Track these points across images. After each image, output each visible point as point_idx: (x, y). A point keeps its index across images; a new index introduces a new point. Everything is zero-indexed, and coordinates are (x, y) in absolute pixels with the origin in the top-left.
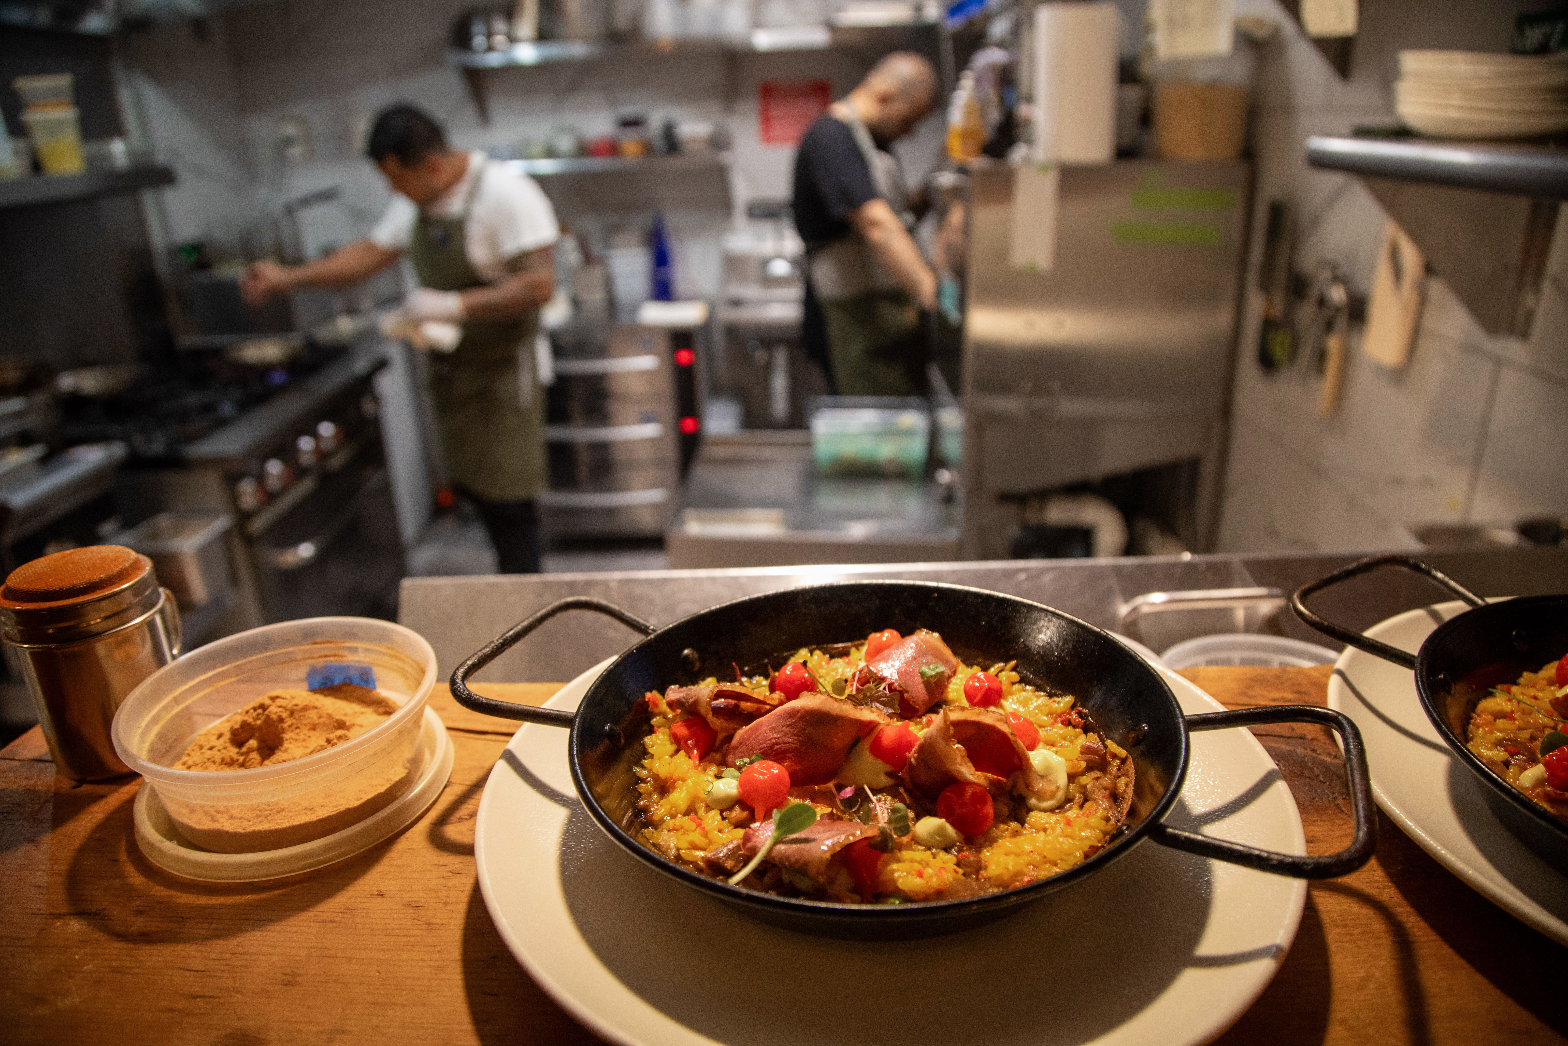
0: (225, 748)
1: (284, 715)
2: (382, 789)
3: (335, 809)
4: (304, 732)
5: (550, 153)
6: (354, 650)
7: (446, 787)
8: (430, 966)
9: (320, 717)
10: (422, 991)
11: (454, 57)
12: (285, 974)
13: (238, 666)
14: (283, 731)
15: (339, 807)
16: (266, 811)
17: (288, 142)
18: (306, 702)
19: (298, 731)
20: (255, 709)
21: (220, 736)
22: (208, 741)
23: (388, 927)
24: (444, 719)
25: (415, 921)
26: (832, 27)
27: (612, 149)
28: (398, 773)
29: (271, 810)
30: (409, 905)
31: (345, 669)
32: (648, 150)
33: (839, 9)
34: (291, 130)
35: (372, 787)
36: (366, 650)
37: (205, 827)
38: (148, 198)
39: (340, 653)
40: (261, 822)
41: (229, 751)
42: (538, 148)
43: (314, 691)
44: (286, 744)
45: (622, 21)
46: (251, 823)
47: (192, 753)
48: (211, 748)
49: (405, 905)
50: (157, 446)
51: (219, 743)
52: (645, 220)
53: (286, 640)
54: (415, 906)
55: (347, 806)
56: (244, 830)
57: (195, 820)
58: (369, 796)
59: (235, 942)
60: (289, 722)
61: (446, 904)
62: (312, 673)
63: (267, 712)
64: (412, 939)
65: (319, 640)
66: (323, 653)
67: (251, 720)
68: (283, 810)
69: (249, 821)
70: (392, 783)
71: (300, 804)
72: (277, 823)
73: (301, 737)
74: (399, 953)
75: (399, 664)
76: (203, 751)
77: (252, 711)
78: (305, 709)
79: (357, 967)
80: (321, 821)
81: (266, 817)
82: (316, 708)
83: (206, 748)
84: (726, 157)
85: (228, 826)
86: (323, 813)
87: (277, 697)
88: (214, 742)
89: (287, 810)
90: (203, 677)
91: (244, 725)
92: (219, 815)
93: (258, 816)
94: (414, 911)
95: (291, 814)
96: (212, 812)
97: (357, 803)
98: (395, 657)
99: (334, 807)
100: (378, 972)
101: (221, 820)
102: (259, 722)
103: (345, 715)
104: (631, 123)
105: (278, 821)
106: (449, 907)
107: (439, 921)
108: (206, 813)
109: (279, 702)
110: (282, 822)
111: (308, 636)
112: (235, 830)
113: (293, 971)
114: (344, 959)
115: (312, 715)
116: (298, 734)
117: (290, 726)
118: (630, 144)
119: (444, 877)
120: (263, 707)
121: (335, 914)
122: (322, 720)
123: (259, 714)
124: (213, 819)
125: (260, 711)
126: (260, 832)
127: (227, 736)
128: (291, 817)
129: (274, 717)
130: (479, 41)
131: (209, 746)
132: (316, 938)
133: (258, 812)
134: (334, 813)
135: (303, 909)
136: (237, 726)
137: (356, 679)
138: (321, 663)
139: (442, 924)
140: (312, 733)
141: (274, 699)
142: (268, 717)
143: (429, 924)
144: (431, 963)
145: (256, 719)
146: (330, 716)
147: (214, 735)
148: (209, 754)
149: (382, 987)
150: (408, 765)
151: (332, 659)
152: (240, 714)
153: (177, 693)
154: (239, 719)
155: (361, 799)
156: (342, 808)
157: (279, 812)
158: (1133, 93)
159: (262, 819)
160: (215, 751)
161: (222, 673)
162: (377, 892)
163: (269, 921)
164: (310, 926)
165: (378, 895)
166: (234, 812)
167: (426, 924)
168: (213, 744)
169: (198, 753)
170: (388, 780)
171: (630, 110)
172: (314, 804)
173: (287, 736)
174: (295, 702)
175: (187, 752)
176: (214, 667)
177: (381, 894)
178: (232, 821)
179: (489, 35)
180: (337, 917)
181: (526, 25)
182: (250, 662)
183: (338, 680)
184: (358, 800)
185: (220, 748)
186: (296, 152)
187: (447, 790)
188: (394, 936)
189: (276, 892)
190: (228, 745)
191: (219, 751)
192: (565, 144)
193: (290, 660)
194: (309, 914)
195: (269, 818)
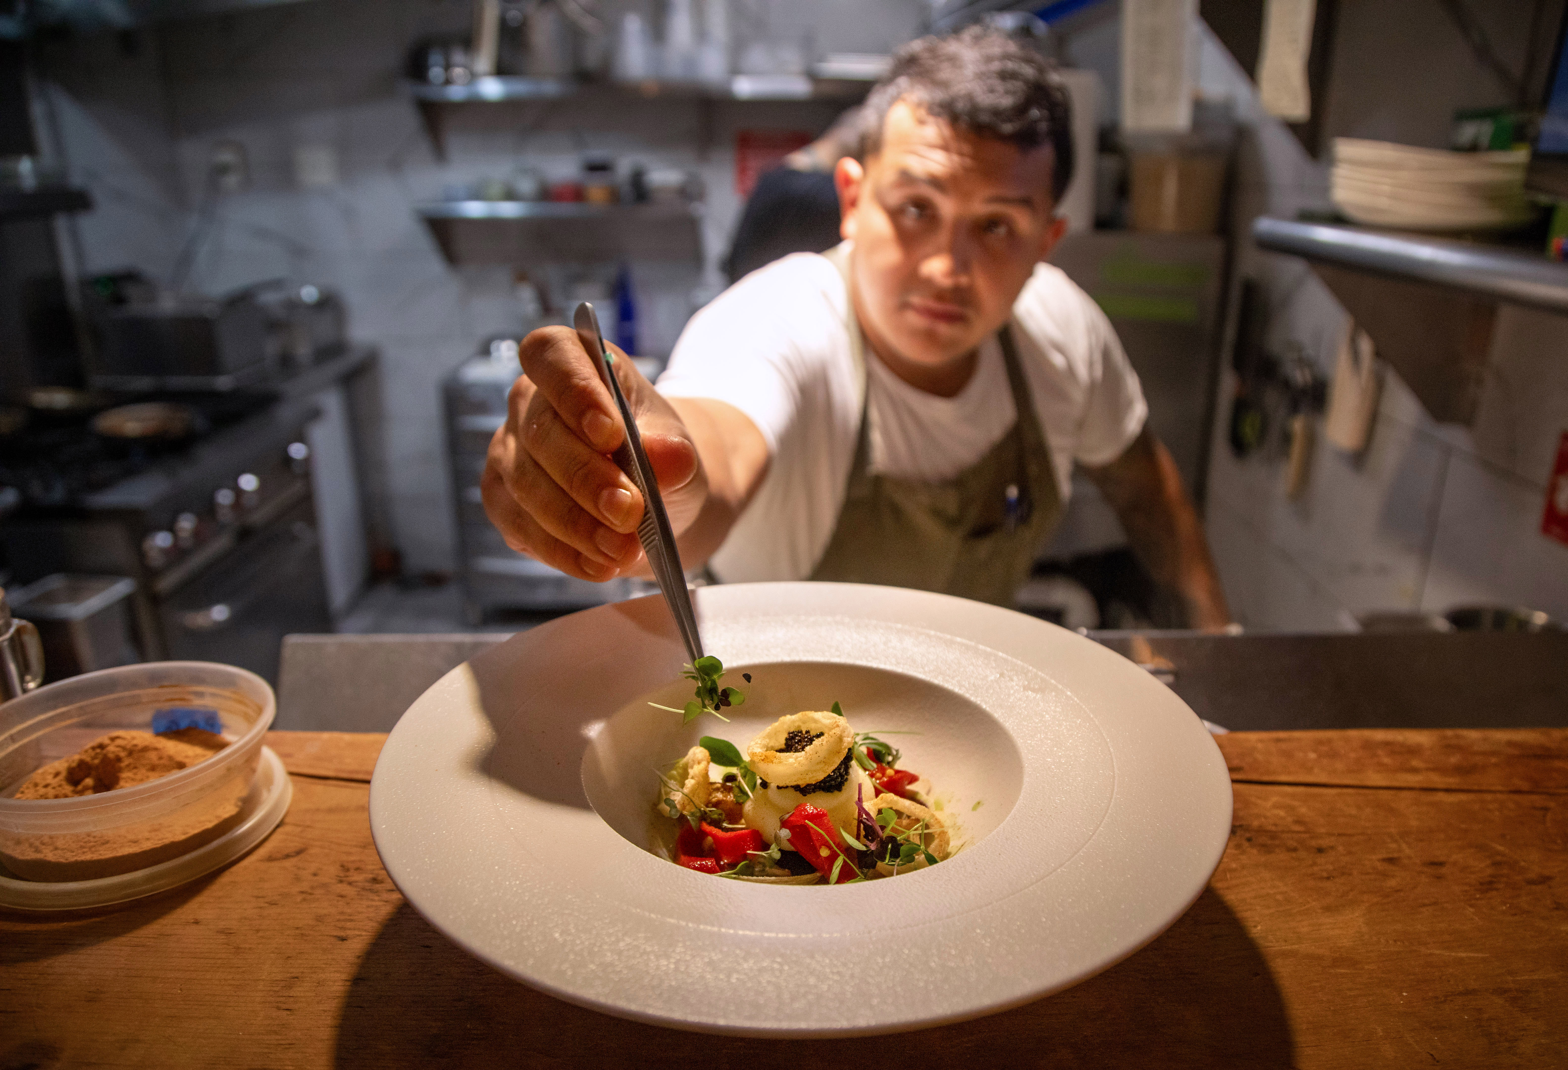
0: (60, 786)
1: (122, 754)
2: (210, 825)
3: (160, 842)
4: (143, 772)
5: (510, 196)
6: (200, 695)
7: (278, 826)
8: (230, 985)
9: (160, 758)
10: (219, 1006)
11: (408, 89)
12: (90, 992)
13: (81, 708)
14: (120, 770)
15: (164, 841)
16: (90, 842)
17: (223, 170)
18: (146, 743)
19: (135, 771)
20: (93, 748)
21: (57, 774)
22: (44, 779)
23: (197, 950)
24: (286, 764)
25: (225, 946)
26: (813, 76)
27: (577, 194)
28: (229, 810)
29: (95, 842)
30: (221, 932)
31: (190, 713)
32: (615, 196)
33: (822, 59)
34: (227, 157)
35: (200, 822)
36: (213, 695)
37: (29, 858)
38: (61, 224)
39: (187, 697)
40: (84, 853)
41: (63, 789)
42: (496, 189)
43: (158, 734)
44: (122, 783)
45: (592, 58)
46: (74, 854)
47: (26, 791)
48: (46, 786)
49: (218, 932)
50: (58, 494)
51: (55, 782)
52: (610, 271)
53: (132, 683)
54: (226, 932)
55: (172, 840)
56: (67, 860)
57: (18, 851)
58: (196, 831)
59: (45, 964)
60: (126, 762)
61: (258, 931)
62: (158, 716)
63: (104, 751)
64: (219, 961)
65: (166, 683)
66: (169, 697)
67: (88, 759)
68: (107, 842)
69: (73, 852)
70: (221, 820)
71: (125, 837)
72: (101, 854)
73: (139, 777)
74: (204, 973)
75: (242, 708)
76: (38, 788)
77: (90, 751)
78: (145, 749)
79: (161, 985)
80: (145, 853)
81: (90, 848)
82: (156, 749)
83: (41, 785)
84: (697, 209)
85: (50, 855)
86: (147, 846)
87: (118, 737)
88: (50, 779)
89: (112, 842)
90: (42, 717)
91: (82, 764)
92: (43, 847)
93: (82, 847)
94: (226, 937)
95: (115, 846)
96: (37, 843)
97: (183, 837)
98: (240, 702)
99: (159, 840)
100: (181, 990)
101: (44, 851)
102: (96, 761)
103: (187, 757)
104: (597, 168)
105: (101, 852)
106: (260, 934)
107: (247, 946)
108: (31, 845)
109: (119, 742)
110: (106, 853)
111: (155, 679)
112: (57, 860)
113: (98, 989)
114: (149, 979)
115: (153, 756)
116: (135, 774)
117: (128, 766)
118: (597, 191)
119: (261, 908)
120: (101, 746)
121: (148, 940)
122: (162, 762)
123: (97, 754)
124: (37, 851)
125: (98, 751)
126: (82, 862)
127: (64, 774)
128: (115, 848)
129: (111, 756)
130: (436, 72)
131: (44, 783)
132: (125, 960)
133: (82, 844)
134: (158, 846)
135: (117, 934)
136: (74, 765)
137: (202, 724)
138: (167, 706)
139: (250, 949)
140: (150, 774)
141: (113, 739)
142: (105, 756)
143: (238, 948)
144: (233, 982)
145: (94, 758)
146: (170, 758)
147: (50, 773)
148: (42, 791)
149: (182, 1003)
150: (240, 804)
151: (178, 703)
152: (79, 754)
153: (14, 730)
154: (77, 757)
155: (187, 833)
156: (167, 841)
157: (103, 844)
158: (1111, 163)
159: (85, 850)
160: (49, 789)
161: (63, 714)
162: (193, 921)
163: (82, 945)
164: (121, 950)
165: (193, 923)
166: (60, 843)
167: (234, 948)
168: (48, 781)
169: (32, 791)
170: (217, 817)
171: (598, 153)
172: (140, 837)
173: (125, 775)
174: (135, 742)
175: (22, 789)
176: (55, 707)
177: (197, 922)
178: (56, 852)
179: (448, 67)
180: (149, 942)
181: (484, 60)
182: (94, 704)
183: (184, 724)
184: (184, 834)
185: (54, 785)
186: (231, 181)
187: (280, 830)
188: (202, 958)
189: (94, 920)
190: (64, 783)
191: (54, 788)
192: (526, 186)
193: (135, 702)
194: (123, 939)
195: (93, 849)
